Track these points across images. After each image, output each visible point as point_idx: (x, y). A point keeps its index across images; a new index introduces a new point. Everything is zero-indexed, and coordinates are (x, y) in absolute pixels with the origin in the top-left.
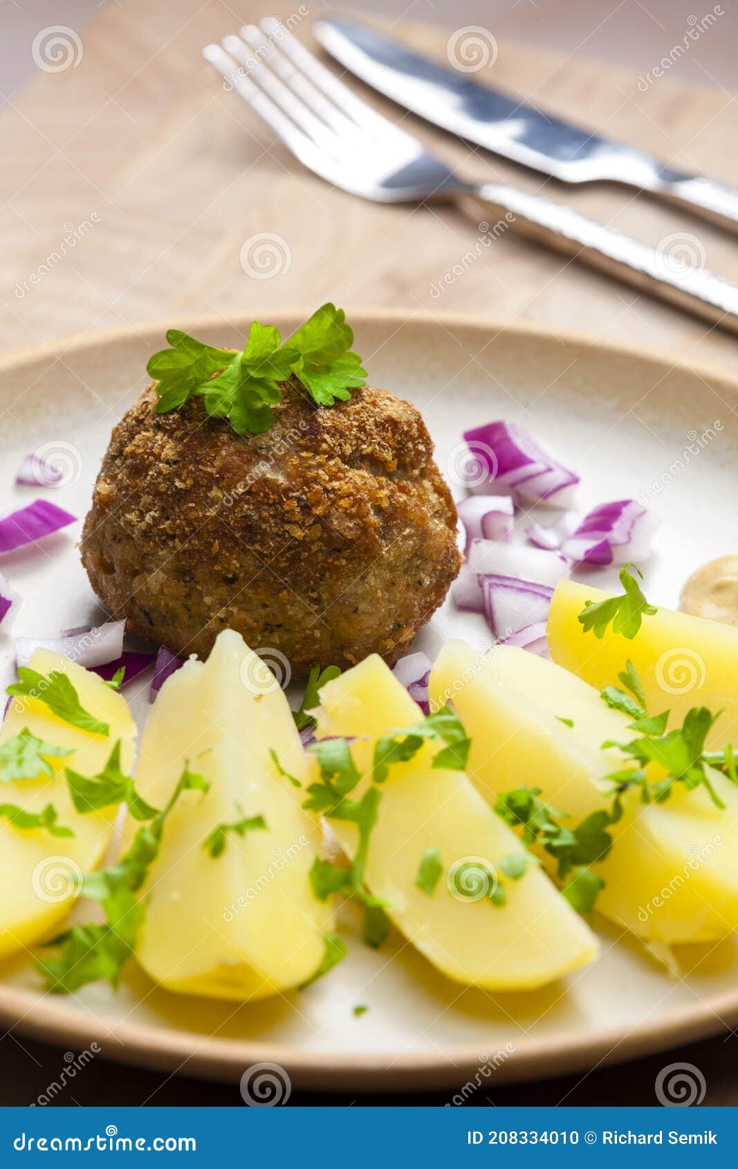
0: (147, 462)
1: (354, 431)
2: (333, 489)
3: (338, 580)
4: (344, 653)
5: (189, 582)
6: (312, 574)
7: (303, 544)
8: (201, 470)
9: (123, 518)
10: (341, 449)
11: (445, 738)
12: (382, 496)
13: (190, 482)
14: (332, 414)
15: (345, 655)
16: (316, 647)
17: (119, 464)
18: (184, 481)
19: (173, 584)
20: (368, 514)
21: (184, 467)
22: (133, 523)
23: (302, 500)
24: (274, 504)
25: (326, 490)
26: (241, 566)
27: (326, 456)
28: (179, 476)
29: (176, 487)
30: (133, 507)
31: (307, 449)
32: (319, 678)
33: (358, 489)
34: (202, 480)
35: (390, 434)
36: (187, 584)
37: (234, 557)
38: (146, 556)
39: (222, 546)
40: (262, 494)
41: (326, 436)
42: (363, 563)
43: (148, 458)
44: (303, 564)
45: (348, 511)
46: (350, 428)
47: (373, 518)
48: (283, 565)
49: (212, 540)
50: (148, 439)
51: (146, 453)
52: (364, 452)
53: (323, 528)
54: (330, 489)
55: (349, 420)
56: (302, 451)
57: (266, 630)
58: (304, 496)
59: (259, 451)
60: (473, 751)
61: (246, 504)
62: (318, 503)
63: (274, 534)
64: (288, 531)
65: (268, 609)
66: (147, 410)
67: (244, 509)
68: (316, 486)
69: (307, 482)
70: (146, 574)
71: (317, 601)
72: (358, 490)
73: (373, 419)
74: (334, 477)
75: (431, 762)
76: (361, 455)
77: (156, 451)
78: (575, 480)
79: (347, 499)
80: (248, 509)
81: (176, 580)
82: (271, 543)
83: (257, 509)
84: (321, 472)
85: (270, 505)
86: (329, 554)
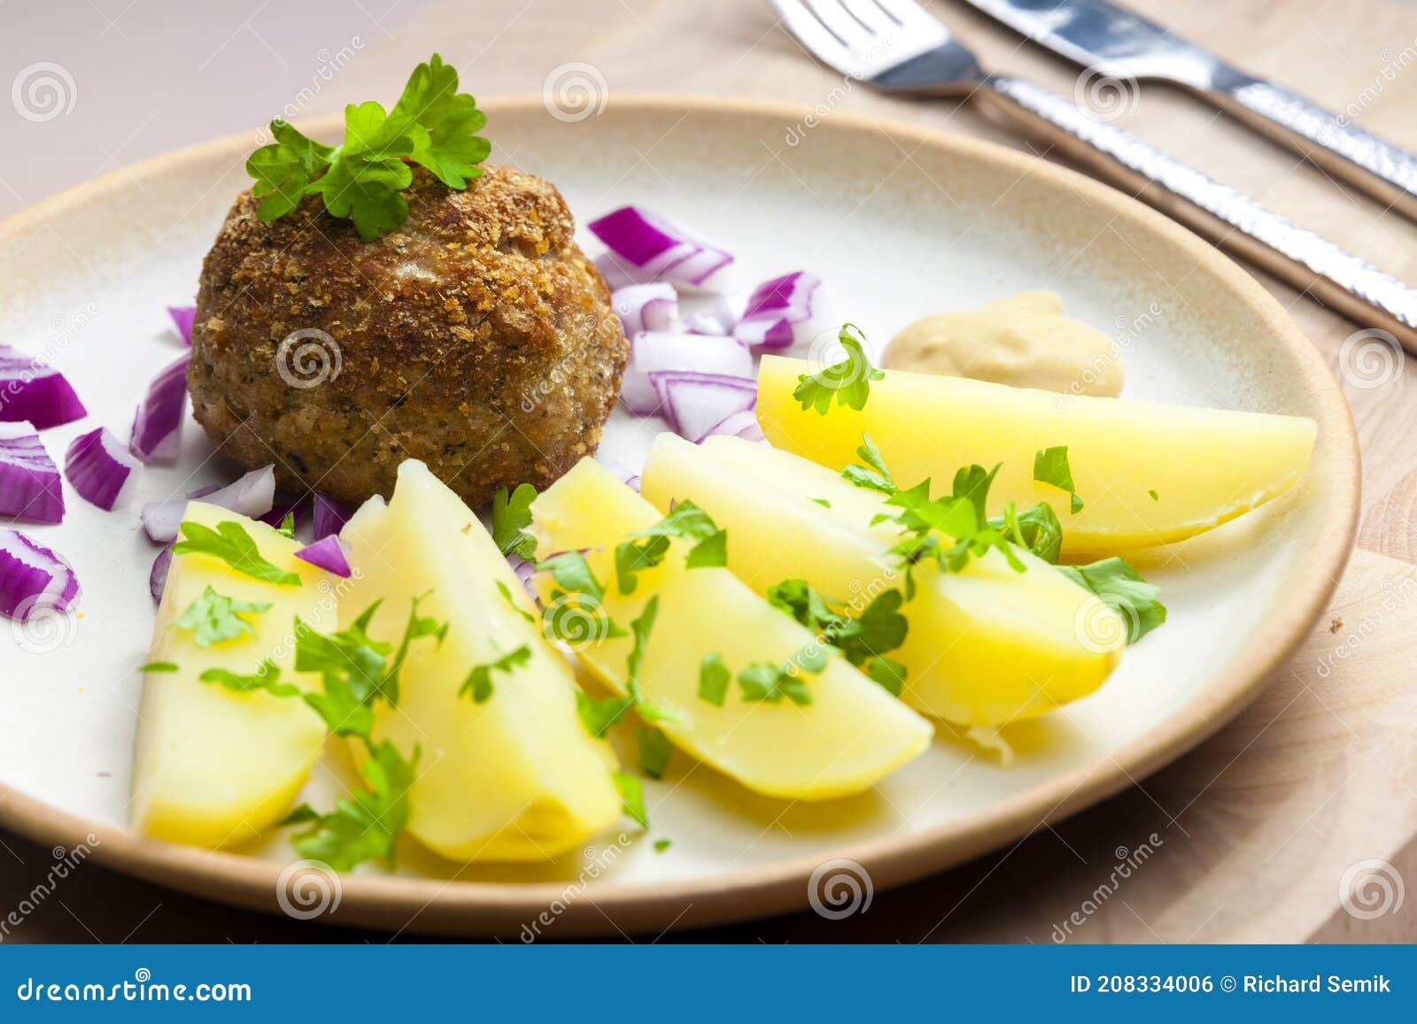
0: (267, 285)
1: (496, 213)
2: (495, 280)
3: (518, 382)
4: (536, 465)
5: (349, 411)
6: (491, 379)
7: (475, 346)
8: (337, 282)
9: (252, 353)
10: (489, 234)
11: (695, 534)
12: (544, 280)
13: (327, 298)
14: (467, 198)
15: (537, 469)
16: (505, 463)
17: (228, 295)
18: (320, 298)
19: (331, 417)
20: (537, 302)
21: (316, 282)
22: (266, 356)
23: (464, 295)
24: (433, 305)
25: (487, 282)
26: (409, 383)
27: (476, 245)
28: (311, 293)
29: (312, 306)
30: (262, 338)
31: (450, 239)
32: (509, 501)
33: (518, 276)
34: (342, 293)
35: (533, 211)
36: (347, 414)
37: (399, 373)
38: (290, 392)
39: (382, 363)
40: (416, 297)
41: (469, 223)
42: (544, 358)
43: (267, 280)
44: (478, 369)
45: (516, 302)
46: (490, 210)
47: (543, 306)
48: (457, 373)
49: (369, 359)
50: (261, 258)
51: (264, 275)
52: (511, 235)
53: (492, 325)
54: (491, 280)
55: (487, 202)
56: (447, 244)
57: (447, 451)
58: (464, 292)
59: (399, 250)
60: (731, 544)
61: (400, 311)
62: (482, 297)
63: (440, 340)
64: (454, 334)
65: (447, 427)
66: (249, 229)
67: (400, 317)
68: (474, 279)
69: (462, 276)
70: (293, 414)
71: (502, 408)
72: (520, 277)
73: (511, 197)
74: (492, 266)
75: (684, 563)
76: (509, 238)
77: (276, 270)
78: (729, 260)
79: (511, 288)
80: (404, 317)
81: (334, 412)
82: (439, 350)
83: (415, 315)
84: (475, 262)
85: (427, 308)
86: (504, 354)
